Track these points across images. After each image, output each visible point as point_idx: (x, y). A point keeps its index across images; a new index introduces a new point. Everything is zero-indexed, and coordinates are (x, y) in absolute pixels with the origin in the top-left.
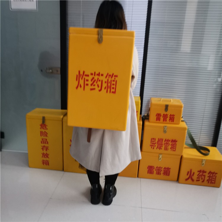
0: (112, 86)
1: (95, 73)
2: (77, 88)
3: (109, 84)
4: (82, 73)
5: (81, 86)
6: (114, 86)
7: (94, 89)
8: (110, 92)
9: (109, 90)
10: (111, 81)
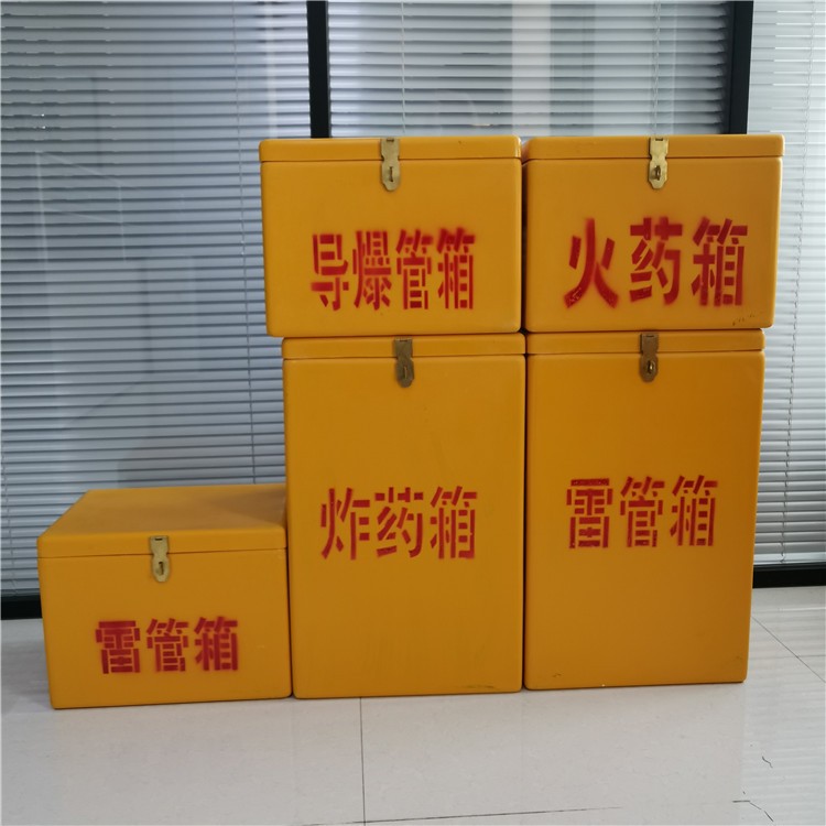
0: (460, 532)
1: (391, 490)
2: (326, 552)
3: (447, 527)
4: (341, 496)
5: (340, 546)
6: (467, 532)
7: (392, 550)
8: (453, 555)
9: (447, 547)
10: (453, 512)
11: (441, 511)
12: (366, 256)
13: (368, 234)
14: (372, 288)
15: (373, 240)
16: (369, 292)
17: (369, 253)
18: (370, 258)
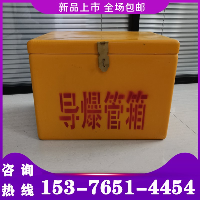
12: (88, 104)
13: (90, 93)
14: (91, 119)
15: (92, 96)
16: (90, 121)
17: (90, 103)
18: (91, 105)
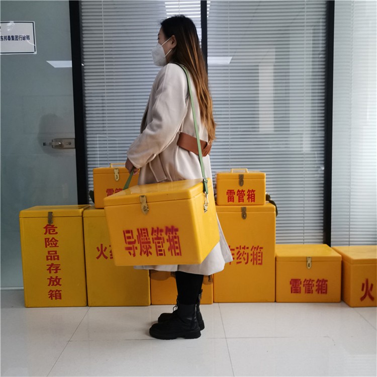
3: (255, 257)
11: (254, 252)
